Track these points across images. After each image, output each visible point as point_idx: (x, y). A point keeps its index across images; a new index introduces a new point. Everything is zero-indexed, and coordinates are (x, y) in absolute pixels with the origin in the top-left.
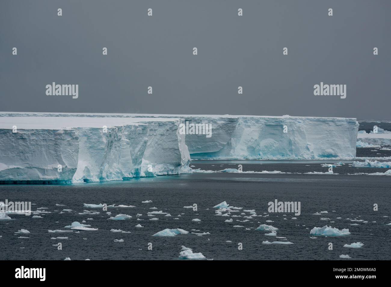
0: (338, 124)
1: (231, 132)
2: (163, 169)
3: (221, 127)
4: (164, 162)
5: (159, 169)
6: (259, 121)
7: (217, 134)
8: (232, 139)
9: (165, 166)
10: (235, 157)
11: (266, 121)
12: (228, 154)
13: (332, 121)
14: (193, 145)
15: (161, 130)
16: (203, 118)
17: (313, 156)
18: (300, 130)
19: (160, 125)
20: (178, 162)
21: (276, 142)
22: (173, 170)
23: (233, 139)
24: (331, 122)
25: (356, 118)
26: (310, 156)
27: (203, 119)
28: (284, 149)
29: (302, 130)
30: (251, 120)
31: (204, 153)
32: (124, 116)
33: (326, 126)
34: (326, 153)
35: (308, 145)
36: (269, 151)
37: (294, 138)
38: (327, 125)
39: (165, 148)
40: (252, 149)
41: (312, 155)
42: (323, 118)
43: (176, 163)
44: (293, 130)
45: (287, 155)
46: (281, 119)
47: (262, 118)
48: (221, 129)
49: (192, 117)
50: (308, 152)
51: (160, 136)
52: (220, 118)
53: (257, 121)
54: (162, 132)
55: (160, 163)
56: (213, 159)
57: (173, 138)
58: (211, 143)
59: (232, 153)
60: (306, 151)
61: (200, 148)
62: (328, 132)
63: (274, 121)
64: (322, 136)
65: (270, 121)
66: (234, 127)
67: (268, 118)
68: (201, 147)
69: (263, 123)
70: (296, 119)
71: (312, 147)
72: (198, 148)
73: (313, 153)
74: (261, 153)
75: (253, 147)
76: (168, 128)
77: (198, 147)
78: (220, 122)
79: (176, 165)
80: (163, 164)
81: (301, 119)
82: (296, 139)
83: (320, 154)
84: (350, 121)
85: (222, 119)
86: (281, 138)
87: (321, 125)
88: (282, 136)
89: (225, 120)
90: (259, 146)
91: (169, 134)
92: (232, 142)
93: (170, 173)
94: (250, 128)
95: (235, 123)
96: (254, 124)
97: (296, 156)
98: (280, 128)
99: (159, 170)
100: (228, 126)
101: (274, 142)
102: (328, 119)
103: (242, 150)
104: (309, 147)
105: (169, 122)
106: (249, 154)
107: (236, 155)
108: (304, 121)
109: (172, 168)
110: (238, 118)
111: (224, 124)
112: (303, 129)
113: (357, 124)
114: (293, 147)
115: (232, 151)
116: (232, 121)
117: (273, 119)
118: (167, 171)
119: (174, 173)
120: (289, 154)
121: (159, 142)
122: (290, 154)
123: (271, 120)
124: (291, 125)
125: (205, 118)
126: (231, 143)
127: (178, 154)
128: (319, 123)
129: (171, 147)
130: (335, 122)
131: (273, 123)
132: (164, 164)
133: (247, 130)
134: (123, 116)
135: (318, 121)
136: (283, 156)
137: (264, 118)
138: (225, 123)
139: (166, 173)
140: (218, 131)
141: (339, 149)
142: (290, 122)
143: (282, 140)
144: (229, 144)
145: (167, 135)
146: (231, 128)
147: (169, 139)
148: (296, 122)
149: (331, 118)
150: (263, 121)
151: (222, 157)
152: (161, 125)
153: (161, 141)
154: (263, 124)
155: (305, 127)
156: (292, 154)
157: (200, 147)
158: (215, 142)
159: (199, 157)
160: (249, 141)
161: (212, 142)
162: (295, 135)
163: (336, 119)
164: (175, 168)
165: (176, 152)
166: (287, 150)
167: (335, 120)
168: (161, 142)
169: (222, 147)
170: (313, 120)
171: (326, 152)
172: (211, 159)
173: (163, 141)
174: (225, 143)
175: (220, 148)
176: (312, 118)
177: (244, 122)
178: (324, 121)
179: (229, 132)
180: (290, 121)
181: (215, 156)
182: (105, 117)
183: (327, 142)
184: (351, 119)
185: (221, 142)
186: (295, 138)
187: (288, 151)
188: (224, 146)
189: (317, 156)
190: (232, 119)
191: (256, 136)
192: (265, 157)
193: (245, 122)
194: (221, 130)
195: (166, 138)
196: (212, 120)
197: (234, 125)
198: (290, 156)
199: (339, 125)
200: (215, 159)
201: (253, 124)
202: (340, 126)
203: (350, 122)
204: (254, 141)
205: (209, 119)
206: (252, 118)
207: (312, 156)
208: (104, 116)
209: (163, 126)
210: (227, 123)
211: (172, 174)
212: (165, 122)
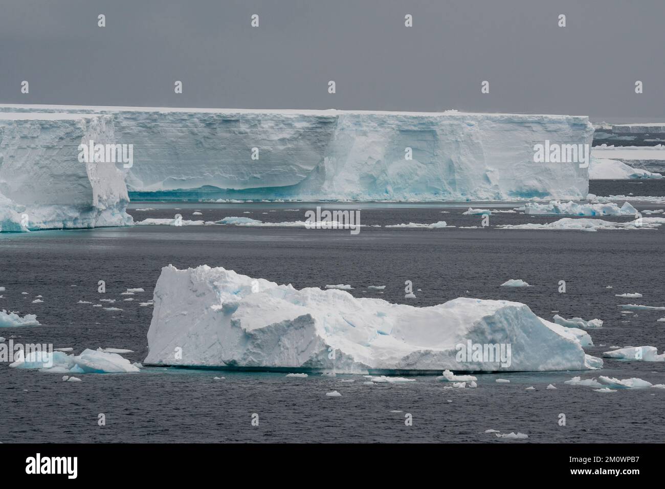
0: (549, 129)
1: (323, 146)
2: (54, 216)
3: (302, 135)
4: (55, 203)
5: (44, 216)
6: (385, 122)
7: (293, 149)
8: (326, 159)
9: (59, 211)
10: (333, 197)
11: (400, 123)
12: (317, 191)
13: (539, 122)
14: (243, 171)
15: (48, 138)
16: (263, 116)
17: (498, 193)
18: (472, 140)
19: (45, 127)
20: (86, 203)
21: (421, 165)
22: (76, 219)
23: (329, 159)
24: (536, 125)
25: (588, 117)
26: (492, 195)
27: (263, 118)
28: (439, 179)
29: (476, 141)
30: (370, 121)
31: (267, 188)
32: (96, 112)
33: (526, 133)
34: (526, 188)
35: (488, 171)
36: (407, 185)
37: (459, 157)
38: (526, 130)
39: (56, 173)
40: (371, 181)
41: (496, 191)
42: (520, 115)
43: (83, 204)
44: (457, 141)
45: (445, 193)
46: (432, 117)
47: (393, 116)
48: (302, 139)
49: (239, 114)
50: (488, 186)
51: (45, 149)
52: (300, 115)
53: (382, 123)
54: (48, 141)
55: (45, 205)
56: (283, 201)
57: (73, 154)
58: (280, 168)
59: (326, 188)
60: (483, 184)
61: (259, 178)
62: (530, 145)
63: (416, 122)
64: (517, 153)
65: (408, 122)
66: (329, 135)
67: (405, 116)
68: (262, 176)
69: (393, 126)
70: (464, 118)
71: (496, 176)
72: (255, 177)
73: (498, 189)
74: (389, 188)
75: (373, 176)
76: (62, 134)
77: (255, 175)
78: (299, 125)
79: (82, 209)
80: (53, 206)
81: (473, 119)
82: (463, 159)
83: (514, 190)
84: (576, 123)
85: (304, 118)
86: (431, 157)
87: (516, 130)
88: (435, 154)
89: (311, 121)
90: (386, 175)
91: (65, 146)
92: (326, 166)
93: (70, 224)
94: (367, 136)
95: (331, 126)
96: (375, 128)
97: (462, 195)
98: (429, 137)
99: (44, 219)
100: (316, 132)
101: (418, 166)
102: (529, 117)
103: (349, 181)
104: (488, 176)
105: (64, 121)
106: (363, 190)
107: (335, 193)
108: (480, 122)
109: (76, 214)
110: (338, 117)
111: (308, 128)
112: (477, 139)
113: (589, 128)
114: (457, 177)
115: (326, 184)
116: (325, 123)
117: (414, 118)
118: (63, 221)
119: (79, 226)
120: (448, 189)
121: (42, 162)
122: (451, 190)
123: (410, 120)
124: (452, 131)
125: (268, 116)
126: (323, 168)
127: (87, 186)
128: (511, 126)
129: (70, 173)
130: (545, 124)
131: (415, 126)
132: (56, 206)
133: (360, 142)
134: (93, 111)
135: (510, 121)
136: (435, 194)
137: (396, 116)
138: (311, 126)
139: (61, 225)
140: (295, 143)
141: (552, 179)
142: (451, 125)
143: (434, 161)
144: (320, 171)
145: (61, 147)
146: (323, 137)
147: (65, 156)
148: (464, 125)
149: (536, 117)
150: (394, 123)
151: (304, 197)
152: (47, 128)
153: (46, 159)
154: (393, 129)
155: (482, 134)
156: (455, 190)
157: (258, 176)
158: (289, 165)
159: (257, 197)
160: (364, 163)
161: (284, 166)
162: (462, 151)
163: (546, 117)
164: (80, 215)
165: (81, 182)
166: (445, 182)
167: (545, 120)
168: (47, 162)
169: (305, 177)
170: (499, 120)
171: (525, 186)
172: (280, 201)
173: (51, 159)
174: (311, 168)
175: (301, 177)
176: (497, 115)
177: (354, 124)
178: (522, 123)
179: (319, 144)
180: (451, 122)
181: (290, 195)
182: (54, 112)
183: (529, 165)
184: (577, 118)
185: (301, 166)
186: (461, 158)
187: (447, 183)
188: (308, 173)
189: (506, 193)
190: (325, 118)
191: (379, 153)
192: (398, 197)
193: (356, 124)
194: (301, 141)
195: (57, 153)
196: (283, 121)
197: (329, 131)
198: (450, 194)
199: (554, 130)
200: (290, 200)
201: (372, 129)
202: (555, 133)
203: (574, 125)
204: (375, 163)
205: (275, 119)
206: (371, 117)
207: (495, 193)
208: (53, 110)
209: (51, 130)
210: (314, 126)
211: (75, 226)
212: (55, 122)
